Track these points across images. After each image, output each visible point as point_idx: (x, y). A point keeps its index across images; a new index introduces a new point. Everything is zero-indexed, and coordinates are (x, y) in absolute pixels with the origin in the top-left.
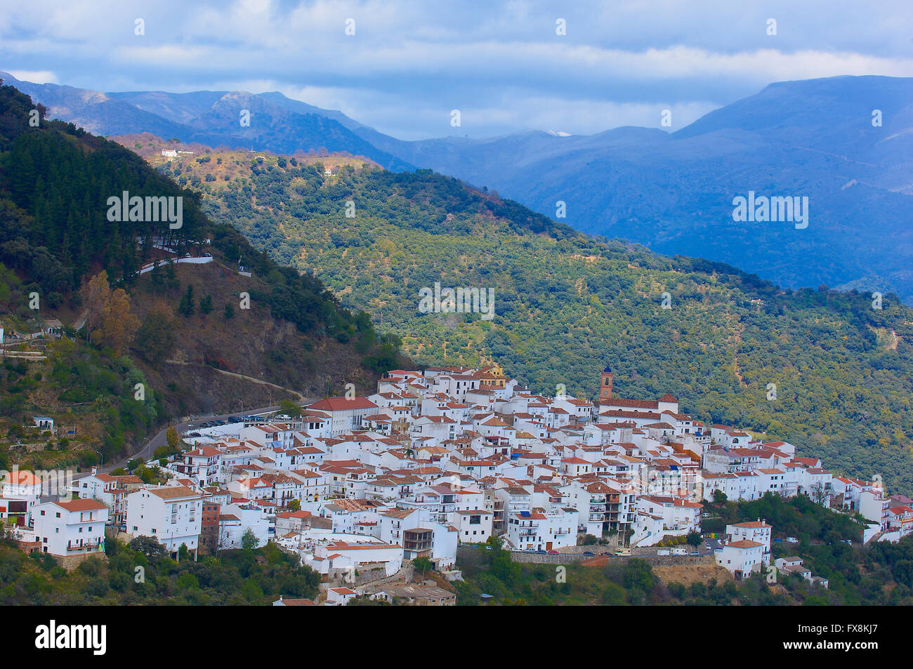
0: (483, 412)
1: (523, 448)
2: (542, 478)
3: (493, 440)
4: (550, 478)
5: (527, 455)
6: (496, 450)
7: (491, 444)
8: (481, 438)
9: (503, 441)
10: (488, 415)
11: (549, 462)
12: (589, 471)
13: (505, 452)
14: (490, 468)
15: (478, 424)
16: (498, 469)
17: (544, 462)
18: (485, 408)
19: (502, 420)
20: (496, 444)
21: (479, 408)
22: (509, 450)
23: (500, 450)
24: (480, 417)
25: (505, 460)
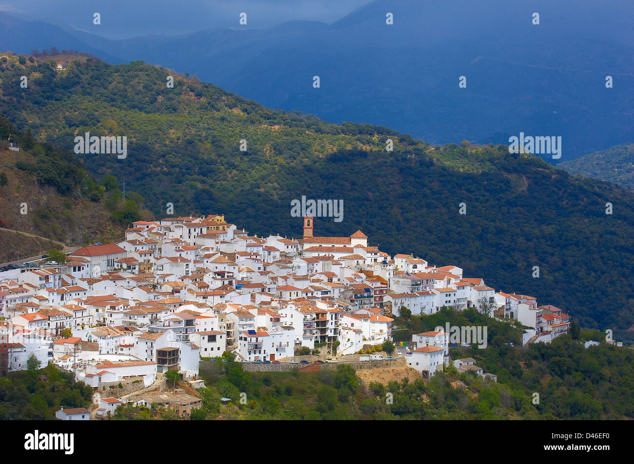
0: (211, 252)
1: (245, 279)
2: (263, 303)
3: (221, 274)
4: (269, 303)
5: (248, 285)
6: (224, 282)
7: (219, 277)
8: (211, 273)
9: (228, 274)
10: (215, 254)
11: (267, 290)
12: (300, 296)
13: (231, 283)
14: (221, 297)
15: (207, 262)
16: (227, 297)
17: (263, 291)
18: (212, 249)
19: (227, 258)
20: (223, 277)
21: (207, 249)
22: (234, 281)
23: (226, 282)
24: (208, 256)
25: (232, 290)
